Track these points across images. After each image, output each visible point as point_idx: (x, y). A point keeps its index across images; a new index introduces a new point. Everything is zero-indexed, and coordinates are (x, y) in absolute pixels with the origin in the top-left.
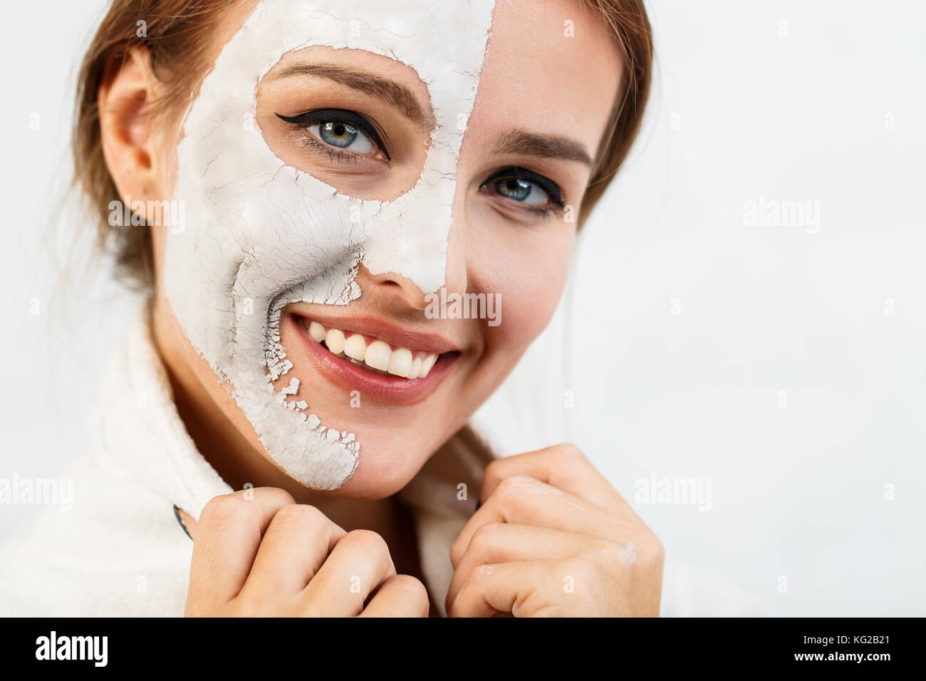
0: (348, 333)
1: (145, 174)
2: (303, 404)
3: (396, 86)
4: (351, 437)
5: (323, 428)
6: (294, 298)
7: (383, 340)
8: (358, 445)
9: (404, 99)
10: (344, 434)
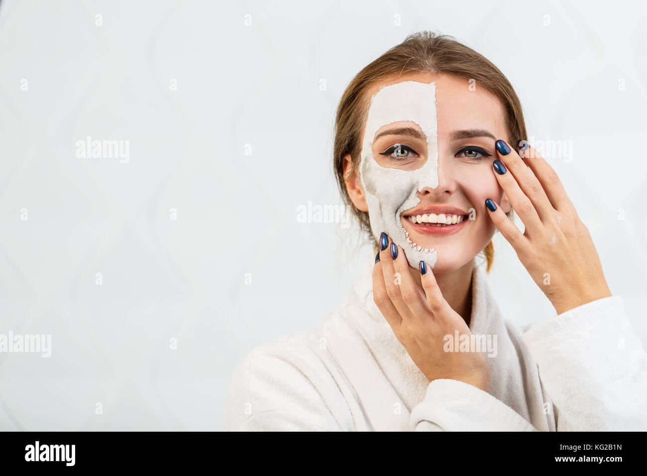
0: (422, 214)
1: (360, 196)
2: (415, 244)
3: (409, 129)
4: (433, 249)
5: (422, 249)
6: (401, 210)
7: (434, 213)
8: (436, 252)
9: (413, 132)
10: (430, 249)
